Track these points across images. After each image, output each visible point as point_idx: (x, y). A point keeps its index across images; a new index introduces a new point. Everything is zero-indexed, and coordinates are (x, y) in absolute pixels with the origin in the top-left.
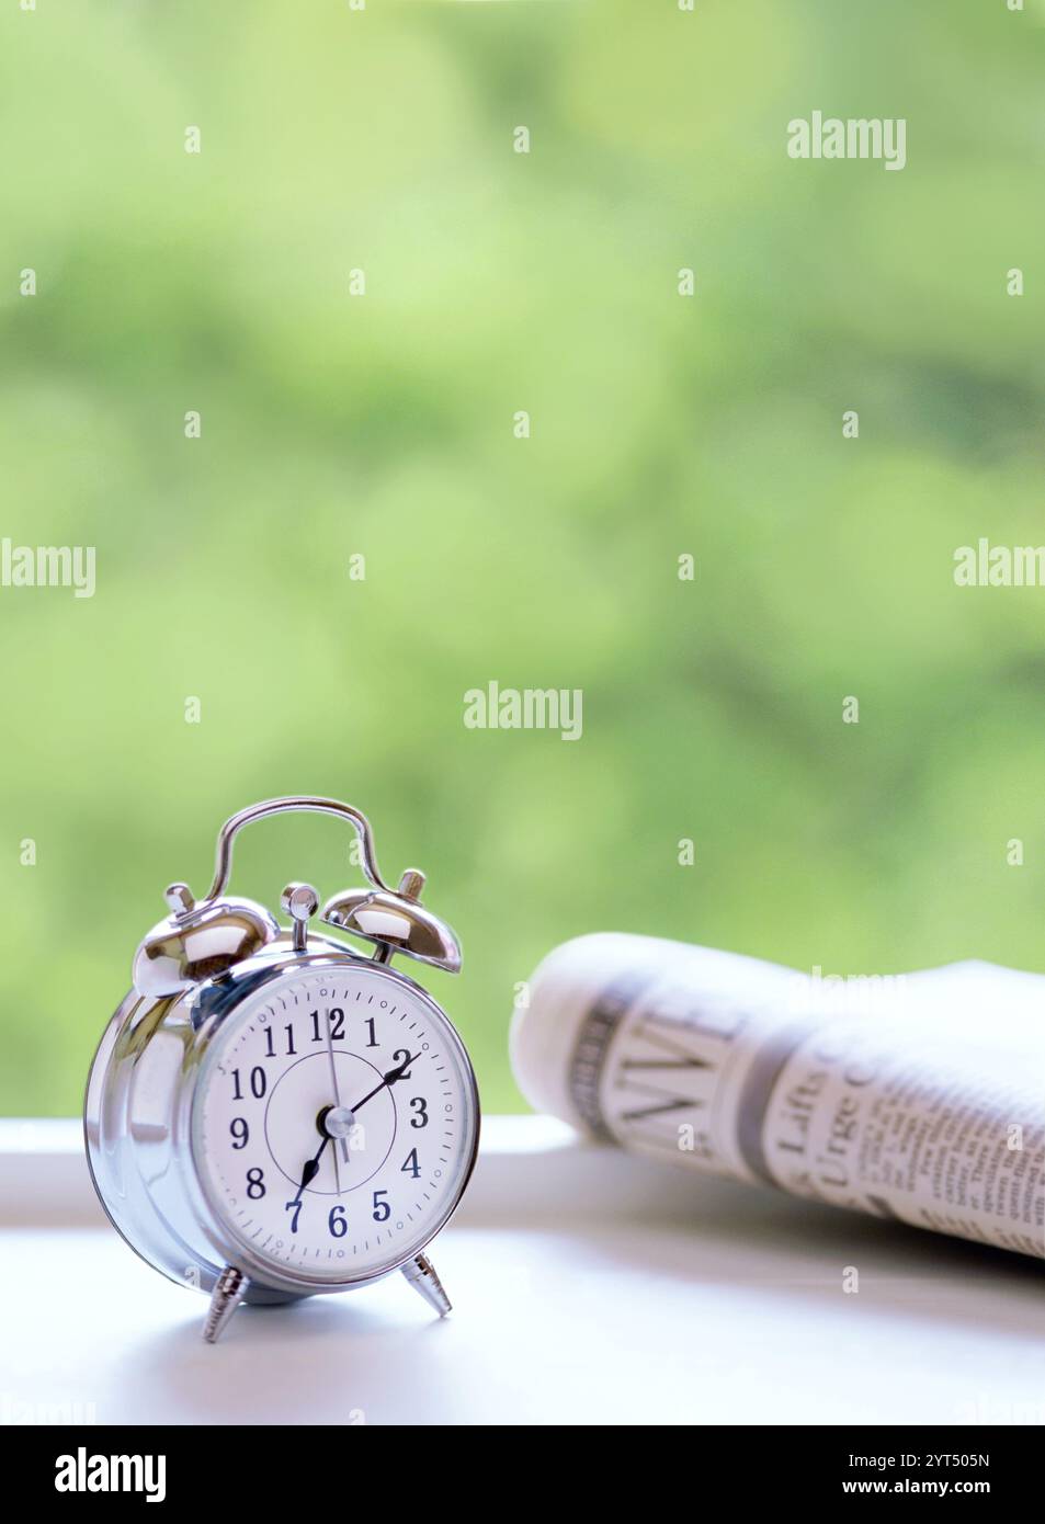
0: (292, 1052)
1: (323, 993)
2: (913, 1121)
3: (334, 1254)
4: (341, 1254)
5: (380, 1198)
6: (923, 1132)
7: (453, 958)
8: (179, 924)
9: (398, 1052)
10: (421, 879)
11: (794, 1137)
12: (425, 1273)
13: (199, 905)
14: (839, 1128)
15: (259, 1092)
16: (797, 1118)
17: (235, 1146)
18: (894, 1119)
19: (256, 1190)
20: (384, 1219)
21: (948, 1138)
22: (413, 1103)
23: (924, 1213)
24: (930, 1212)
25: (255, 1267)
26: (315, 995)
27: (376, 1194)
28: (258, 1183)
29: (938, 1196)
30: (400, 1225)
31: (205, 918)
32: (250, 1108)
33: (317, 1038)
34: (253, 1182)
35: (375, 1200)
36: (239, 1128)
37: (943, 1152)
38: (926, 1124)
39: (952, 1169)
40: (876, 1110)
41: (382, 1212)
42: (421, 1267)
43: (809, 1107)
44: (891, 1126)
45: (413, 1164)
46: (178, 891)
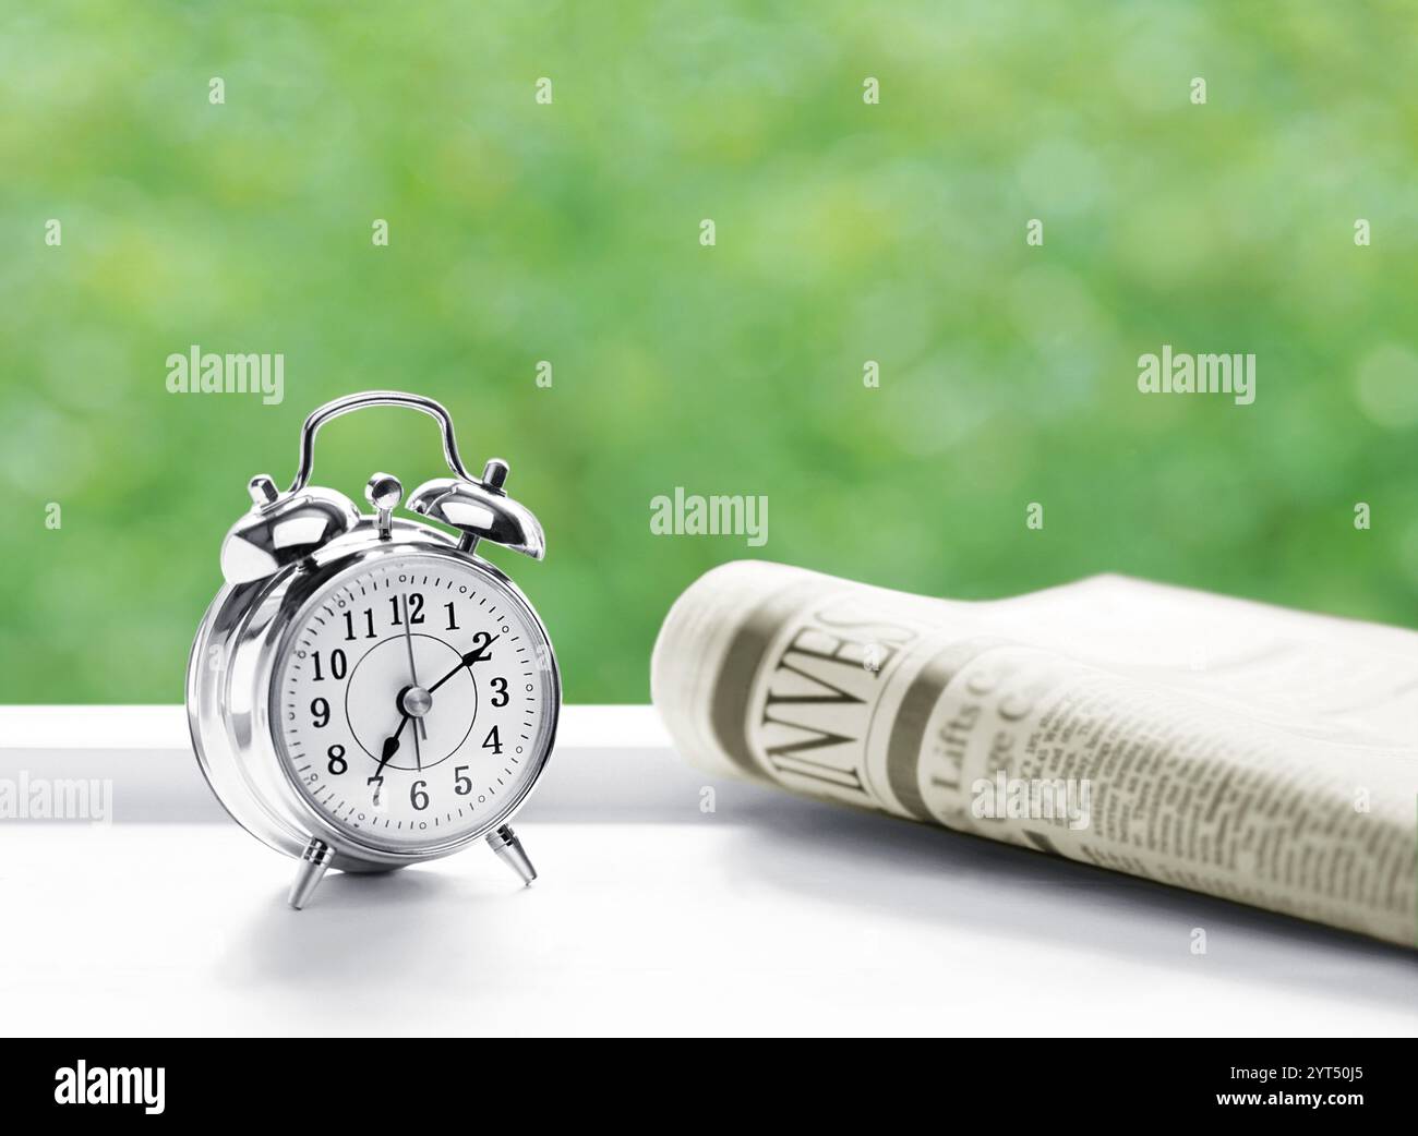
0: (371, 635)
1: (402, 579)
2: (1071, 756)
3: (416, 826)
4: (423, 826)
5: (461, 773)
6: (1082, 767)
7: (535, 545)
8: (264, 515)
9: (478, 635)
10: (504, 470)
11: (949, 773)
12: (509, 844)
13: (282, 496)
14: (995, 764)
15: (339, 674)
16: (951, 754)
17: (316, 724)
18: (1051, 755)
19: (338, 766)
20: (466, 793)
21: (1107, 774)
22: (493, 683)
23: (1085, 849)
24: (1092, 848)
25: (338, 840)
26: (394, 581)
27: (457, 769)
28: (339, 759)
29: (1099, 833)
30: (482, 799)
31: (287, 508)
32: (331, 689)
33: (397, 622)
34: (334, 759)
35: (457, 774)
36: (320, 708)
37: (1103, 788)
38: (1084, 760)
39: (1113, 806)
40: (1032, 744)
41: (464, 787)
42: (505, 838)
43: (963, 743)
44: (1048, 762)
45: (494, 740)
46: (261, 483)
